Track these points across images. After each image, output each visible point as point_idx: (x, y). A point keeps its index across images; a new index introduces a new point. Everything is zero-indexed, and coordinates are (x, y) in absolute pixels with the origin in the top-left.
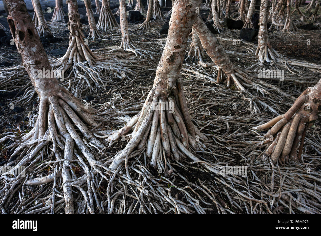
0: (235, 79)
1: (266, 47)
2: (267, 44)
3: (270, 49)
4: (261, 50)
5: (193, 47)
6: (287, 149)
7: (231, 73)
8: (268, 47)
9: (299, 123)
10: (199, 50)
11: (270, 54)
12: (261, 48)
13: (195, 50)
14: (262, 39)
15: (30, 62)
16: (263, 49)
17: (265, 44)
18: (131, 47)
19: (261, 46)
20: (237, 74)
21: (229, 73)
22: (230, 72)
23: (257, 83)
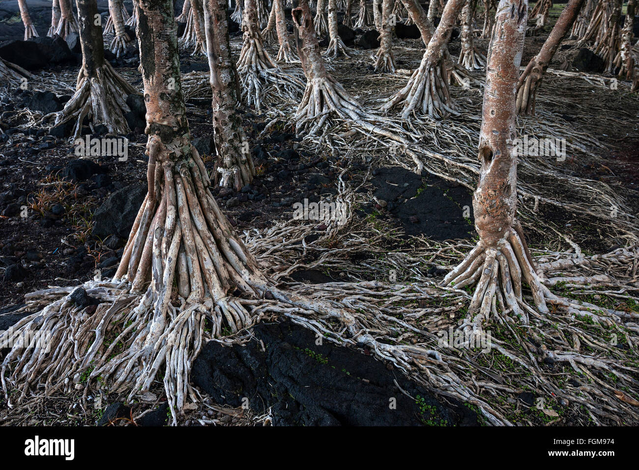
0: (456, 76)
1: (472, 52)
2: (474, 49)
3: (478, 54)
4: (465, 55)
5: (383, 55)
6: (524, 104)
7: (452, 70)
8: (475, 52)
9: (531, 83)
10: (390, 58)
11: (478, 59)
12: (466, 53)
13: (385, 59)
14: (467, 41)
15: (311, 46)
16: (469, 54)
17: (470, 48)
18: (295, 58)
19: (466, 50)
20: (458, 71)
21: (450, 70)
22: (451, 68)
23: (479, 80)
